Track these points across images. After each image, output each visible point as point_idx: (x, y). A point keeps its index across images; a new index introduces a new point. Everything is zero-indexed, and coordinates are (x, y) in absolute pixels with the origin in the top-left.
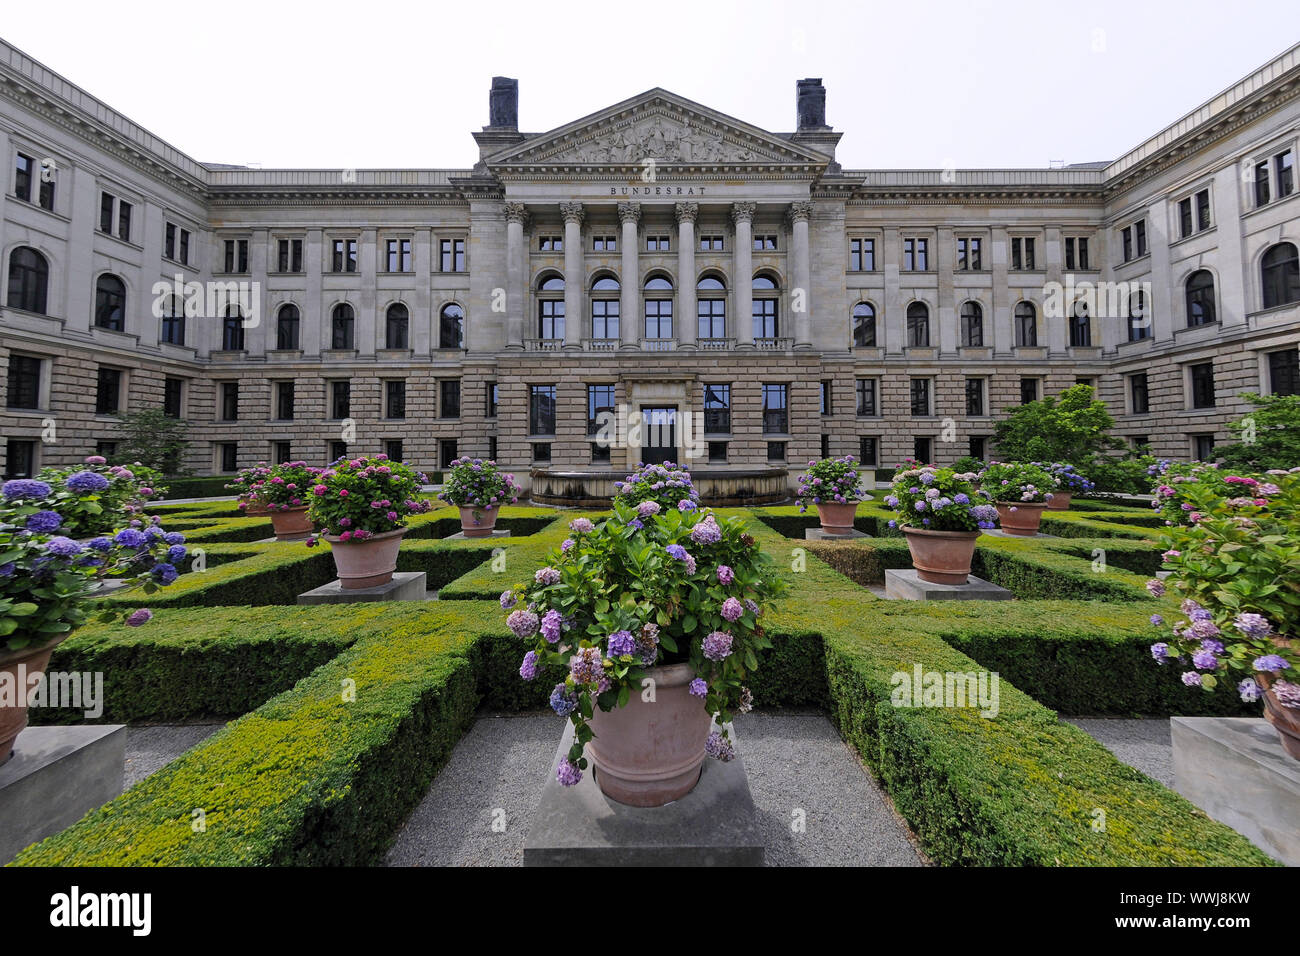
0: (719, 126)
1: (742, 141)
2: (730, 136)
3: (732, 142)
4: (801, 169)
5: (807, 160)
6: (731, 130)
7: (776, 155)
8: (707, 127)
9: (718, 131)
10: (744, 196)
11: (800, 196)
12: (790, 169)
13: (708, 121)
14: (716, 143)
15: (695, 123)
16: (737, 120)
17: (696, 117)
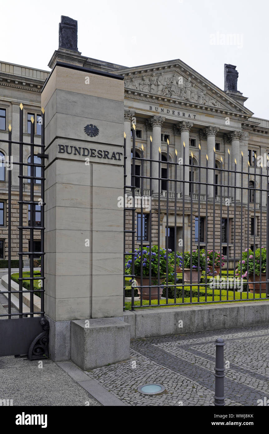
0: (206, 86)
1: (214, 96)
2: (210, 92)
3: (210, 95)
4: (240, 116)
5: (243, 112)
6: (211, 90)
7: (229, 106)
8: (199, 85)
9: (204, 88)
10: (214, 124)
11: (238, 128)
12: (236, 115)
13: (201, 82)
14: (202, 94)
15: (194, 81)
16: (215, 86)
17: (196, 79)
